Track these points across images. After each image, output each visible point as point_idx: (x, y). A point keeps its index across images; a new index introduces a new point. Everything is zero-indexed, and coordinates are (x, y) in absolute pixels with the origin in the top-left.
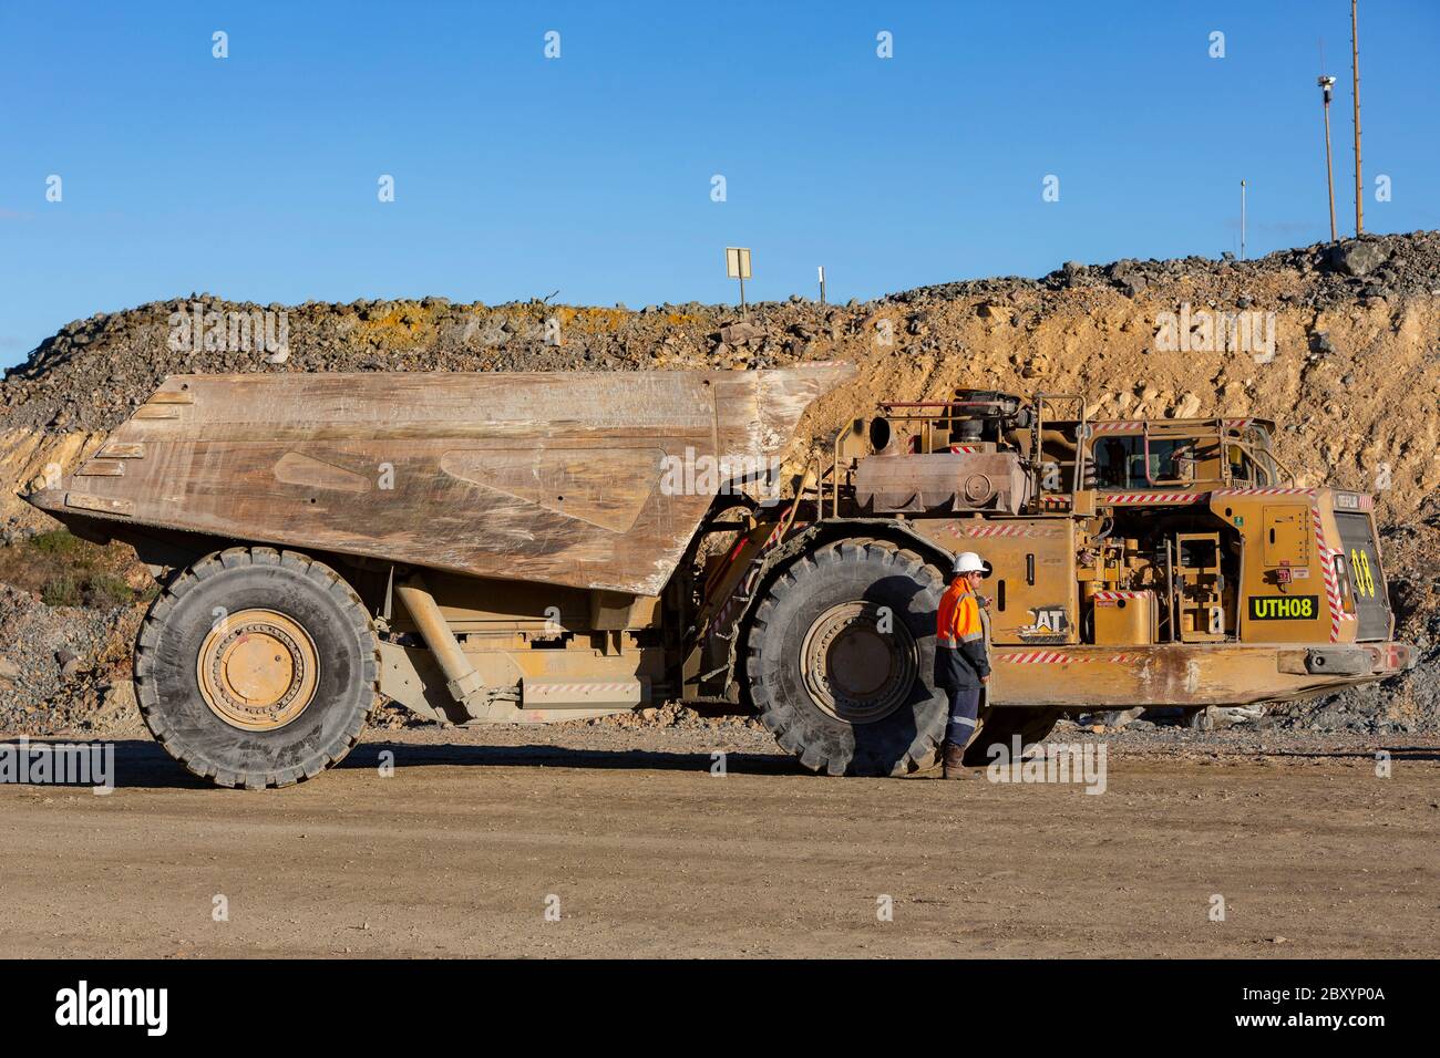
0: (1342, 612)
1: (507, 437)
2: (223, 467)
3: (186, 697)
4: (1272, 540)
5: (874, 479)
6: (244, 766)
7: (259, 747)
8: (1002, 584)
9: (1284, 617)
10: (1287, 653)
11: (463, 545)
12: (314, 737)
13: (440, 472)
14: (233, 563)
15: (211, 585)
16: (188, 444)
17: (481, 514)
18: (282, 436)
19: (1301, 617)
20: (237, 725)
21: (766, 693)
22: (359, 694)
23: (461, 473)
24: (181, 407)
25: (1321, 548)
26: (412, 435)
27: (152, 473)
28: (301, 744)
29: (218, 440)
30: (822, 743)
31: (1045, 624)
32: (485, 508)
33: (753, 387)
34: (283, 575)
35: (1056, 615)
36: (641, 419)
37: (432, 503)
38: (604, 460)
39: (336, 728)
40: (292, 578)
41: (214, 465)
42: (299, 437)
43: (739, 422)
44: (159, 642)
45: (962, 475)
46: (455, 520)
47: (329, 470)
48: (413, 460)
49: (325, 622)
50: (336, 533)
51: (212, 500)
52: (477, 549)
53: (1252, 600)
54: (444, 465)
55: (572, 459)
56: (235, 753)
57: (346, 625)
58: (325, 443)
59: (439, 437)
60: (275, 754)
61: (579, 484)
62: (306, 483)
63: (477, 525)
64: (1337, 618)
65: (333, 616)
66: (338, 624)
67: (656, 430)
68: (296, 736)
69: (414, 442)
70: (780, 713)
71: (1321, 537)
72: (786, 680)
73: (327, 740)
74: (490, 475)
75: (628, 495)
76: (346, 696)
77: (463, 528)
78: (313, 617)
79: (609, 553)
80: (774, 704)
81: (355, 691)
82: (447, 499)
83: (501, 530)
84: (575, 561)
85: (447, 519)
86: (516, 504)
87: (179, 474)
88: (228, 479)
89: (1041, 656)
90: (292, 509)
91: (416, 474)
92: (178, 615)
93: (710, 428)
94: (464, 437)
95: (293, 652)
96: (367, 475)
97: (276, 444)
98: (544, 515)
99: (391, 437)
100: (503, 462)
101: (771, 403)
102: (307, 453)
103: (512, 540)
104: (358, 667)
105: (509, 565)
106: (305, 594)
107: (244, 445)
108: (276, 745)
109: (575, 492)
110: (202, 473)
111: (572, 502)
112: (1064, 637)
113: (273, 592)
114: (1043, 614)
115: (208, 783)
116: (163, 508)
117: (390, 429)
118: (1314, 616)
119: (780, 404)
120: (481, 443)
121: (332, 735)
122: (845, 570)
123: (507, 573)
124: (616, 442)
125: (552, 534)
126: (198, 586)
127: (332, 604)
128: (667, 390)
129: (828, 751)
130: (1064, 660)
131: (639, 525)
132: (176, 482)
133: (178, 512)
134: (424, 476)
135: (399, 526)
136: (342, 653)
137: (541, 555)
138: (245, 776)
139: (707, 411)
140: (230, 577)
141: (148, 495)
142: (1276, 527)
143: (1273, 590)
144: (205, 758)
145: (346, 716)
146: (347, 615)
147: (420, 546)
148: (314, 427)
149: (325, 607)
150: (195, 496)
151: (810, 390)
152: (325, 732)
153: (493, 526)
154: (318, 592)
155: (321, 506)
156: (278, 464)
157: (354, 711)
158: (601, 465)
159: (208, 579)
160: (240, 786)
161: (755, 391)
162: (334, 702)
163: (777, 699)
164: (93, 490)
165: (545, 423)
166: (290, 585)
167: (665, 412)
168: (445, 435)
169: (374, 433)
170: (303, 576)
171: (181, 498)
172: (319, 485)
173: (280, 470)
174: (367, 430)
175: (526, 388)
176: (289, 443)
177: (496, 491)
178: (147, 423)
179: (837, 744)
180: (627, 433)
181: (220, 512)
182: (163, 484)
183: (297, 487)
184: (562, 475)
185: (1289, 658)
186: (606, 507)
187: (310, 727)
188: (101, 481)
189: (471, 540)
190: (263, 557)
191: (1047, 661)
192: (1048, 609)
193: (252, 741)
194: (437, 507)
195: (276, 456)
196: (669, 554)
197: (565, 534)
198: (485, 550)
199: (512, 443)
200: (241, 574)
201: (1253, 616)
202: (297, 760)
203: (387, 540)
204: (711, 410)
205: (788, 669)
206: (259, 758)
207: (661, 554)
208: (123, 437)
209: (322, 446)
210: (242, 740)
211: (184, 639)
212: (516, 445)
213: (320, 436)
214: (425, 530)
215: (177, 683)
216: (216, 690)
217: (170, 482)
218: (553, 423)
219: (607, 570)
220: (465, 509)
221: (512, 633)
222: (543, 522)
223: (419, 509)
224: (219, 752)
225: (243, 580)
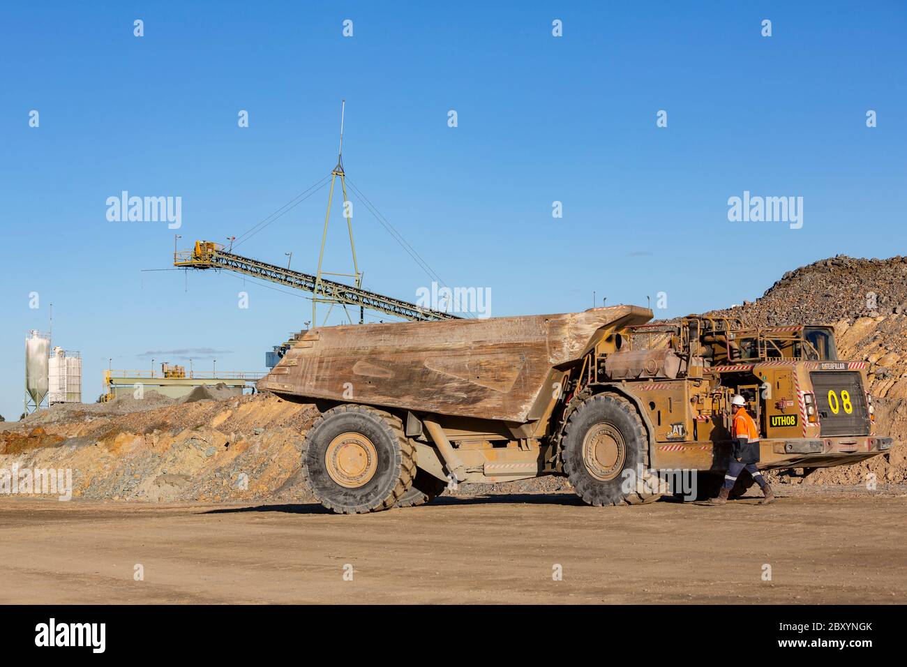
0: (807, 422)
1: (453, 350)
2: (331, 368)
3: (321, 473)
4: (778, 388)
5: (612, 363)
6: (345, 504)
7: (352, 495)
8: (659, 412)
9: (784, 426)
10: (777, 443)
11: (435, 401)
12: (375, 490)
13: (424, 367)
14: (339, 412)
15: (330, 422)
16: (316, 359)
17: (443, 386)
18: (356, 353)
19: (790, 425)
20: (344, 485)
21: (569, 467)
22: (394, 471)
23: (433, 368)
24: (314, 342)
25: (798, 391)
26: (411, 350)
27: (301, 372)
28: (369, 494)
29: (329, 356)
30: (590, 490)
31: (676, 432)
32: (444, 383)
33: (567, 321)
34: (360, 417)
35: (680, 427)
36: (513, 339)
37: (421, 382)
38: (498, 359)
39: (384, 486)
40: (364, 418)
41: (327, 368)
42: (363, 354)
43: (558, 338)
44: (308, 448)
45: (645, 360)
46: (431, 389)
47: (376, 368)
48: (413, 362)
49: (378, 438)
50: (380, 397)
51: (327, 384)
52: (442, 403)
53: (771, 417)
54: (426, 364)
55: (483, 359)
56: (341, 498)
57: (388, 439)
58: (374, 356)
59: (423, 351)
60: (358, 498)
61: (486, 371)
62: (366, 374)
63: (441, 391)
64: (805, 425)
65: (382, 435)
66: (384, 438)
67: (520, 344)
68: (368, 490)
69: (412, 354)
70: (574, 476)
71: (798, 386)
72: (577, 461)
73: (381, 491)
74: (446, 368)
75: (509, 375)
76: (388, 471)
77: (436, 393)
78: (373, 436)
79: (500, 402)
80: (572, 472)
81: (392, 469)
82: (428, 379)
83: (452, 393)
84: (485, 407)
85: (428, 389)
86: (458, 381)
87: (312, 373)
88: (333, 374)
89: (674, 447)
90: (361, 387)
91: (414, 369)
92: (316, 436)
93: (545, 342)
94: (434, 350)
95: (367, 451)
96: (393, 370)
97: (354, 357)
98: (470, 386)
99: (402, 352)
100: (452, 362)
101: (577, 329)
102: (367, 360)
103: (458, 398)
104: (393, 458)
105: (456, 409)
106: (369, 425)
107: (339, 358)
108: (359, 494)
109: (484, 374)
110: (322, 371)
111: (483, 379)
112: (683, 438)
113: (356, 424)
114: (675, 427)
115: (331, 512)
116: (306, 388)
117: (402, 348)
118: (796, 425)
119: (581, 329)
120: (442, 353)
121: (383, 489)
122: (598, 407)
123: (456, 413)
124: (502, 350)
125: (474, 394)
126: (324, 422)
127: (381, 429)
128: (528, 324)
129: (592, 494)
130: (683, 449)
131: (514, 389)
132: (311, 376)
133: (313, 389)
134: (418, 369)
135: (407, 393)
136: (386, 452)
137: (470, 404)
138: (346, 508)
139: (545, 334)
140: (337, 418)
141: (300, 382)
142: (779, 380)
143: (778, 412)
144: (329, 500)
145: (388, 480)
146: (388, 434)
147: (416, 402)
148: (369, 348)
149: (378, 431)
150: (320, 382)
151: (600, 321)
152: (379, 488)
153: (448, 392)
154: (375, 424)
155: (373, 385)
156: (354, 367)
157: (391, 479)
158: (496, 361)
159: (328, 419)
160: (345, 513)
161: (568, 323)
162: (382, 474)
163: (573, 470)
164: (277, 381)
165: (471, 343)
166: (363, 421)
167: (525, 335)
168: (426, 350)
169: (395, 351)
170: (368, 417)
171: (314, 383)
172: (373, 375)
173: (355, 368)
174: (392, 350)
175: (464, 327)
176: (359, 357)
177: (450, 375)
178: (299, 350)
179: (595, 491)
180: (507, 346)
181: (330, 389)
182: (306, 377)
183: (363, 376)
184: (478, 367)
185: (777, 446)
186: (498, 381)
187: (373, 486)
188: (280, 377)
189: (439, 399)
190: (351, 409)
191: (677, 449)
192: (677, 424)
193: (348, 492)
194: (424, 383)
195: (353, 363)
196: (528, 402)
197: (481, 394)
198: (445, 402)
199: (456, 352)
200: (342, 417)
201: (772, 426)
202: (368, 501)
203: (402, 399)
204: (547, 333)
205: (577, 455)
206: (351, 500)
207: (524, 402)
208: (289, 357)
209: (373, 357)
210: (344, 492)
211: (319, 447)
212: (458, 353)
213: (372, 353)
214: (419, 394)
215: (316, 467)
216: (334, 469)
217: (309, 376)
218: (474, 342)
219: (501, 410)
220: (435, 384)
221: (482, 440)
222: (470, 389)
223: (415, 385)
224: (335, 498)
225: (343, 419)
